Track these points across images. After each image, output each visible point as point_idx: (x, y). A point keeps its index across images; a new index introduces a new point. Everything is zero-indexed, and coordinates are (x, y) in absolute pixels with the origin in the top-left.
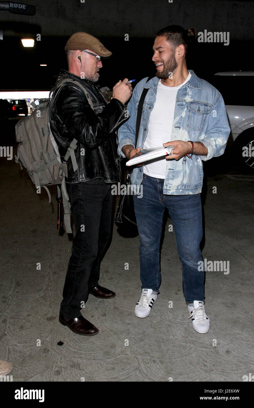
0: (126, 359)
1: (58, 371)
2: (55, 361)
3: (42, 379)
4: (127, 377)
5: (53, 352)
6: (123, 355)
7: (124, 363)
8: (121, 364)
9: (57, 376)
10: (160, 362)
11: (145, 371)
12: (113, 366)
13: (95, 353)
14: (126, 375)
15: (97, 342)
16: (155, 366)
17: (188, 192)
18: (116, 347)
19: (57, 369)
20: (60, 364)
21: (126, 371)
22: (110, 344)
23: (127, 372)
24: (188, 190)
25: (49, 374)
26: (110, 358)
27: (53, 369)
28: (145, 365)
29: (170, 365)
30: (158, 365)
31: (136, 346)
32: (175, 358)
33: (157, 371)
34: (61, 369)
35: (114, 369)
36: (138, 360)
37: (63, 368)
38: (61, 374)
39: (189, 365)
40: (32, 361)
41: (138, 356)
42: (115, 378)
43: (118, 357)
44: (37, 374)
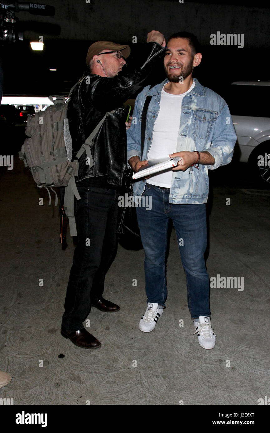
0: (128, 373)
1: (58, 384)
2: (55, 374)
3: (41, 391)
4: (129, 391)
5: (53, 365)
6: (125, 369)
7: (126, 377)
8: (122, 378)
9: (56, 389)
10: (163, 377)
11: (147, 386)
12: (114, 380)
13: (96, 367)
14: (127, 389)
15: (99, 355)
16: (157, 381)
17: (194, 202)
18: (118, 361)
19: (57, 381)
20: (60, 377)
21: (127, 386)
22: (113, 357)
23: (129, 386)
24: (194, 199)
25: (49, 386)
26: (112, 372)
27: (53, 381)
28: (147, 380)
29: (173, 380)
30: (160, 380)
31: (139, 361)
32: (178, 374)
33: (159, 386)
34: (61, 382)
35: (115, 383)
36: (141, 375)
37: (63, 380)
38: (61, 387)
39: (193, 381)
40: (32, 373)
41: (140, 371)
42: (116, 392)
43: (121, 370)
44: (37, 386)
